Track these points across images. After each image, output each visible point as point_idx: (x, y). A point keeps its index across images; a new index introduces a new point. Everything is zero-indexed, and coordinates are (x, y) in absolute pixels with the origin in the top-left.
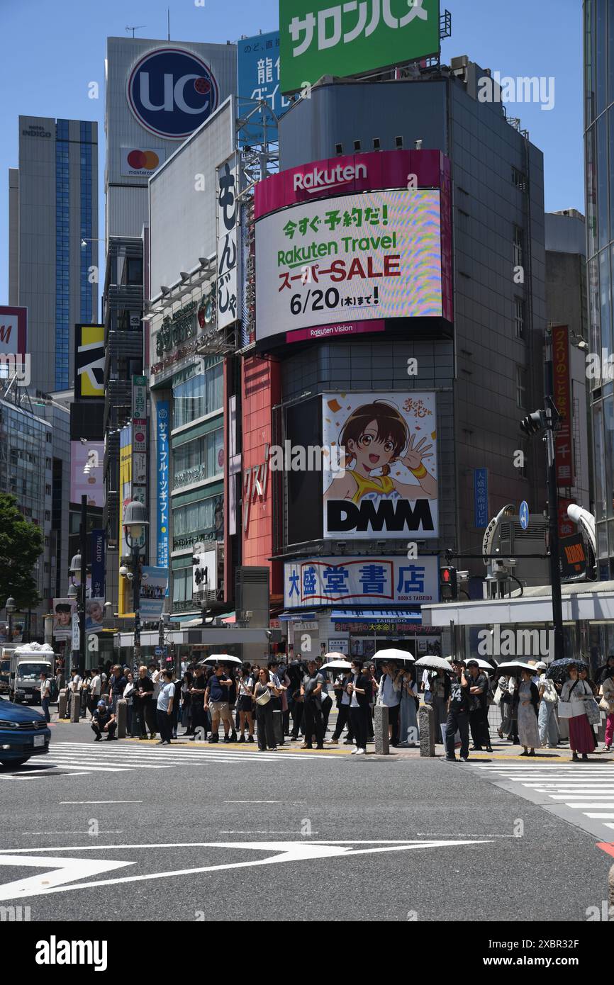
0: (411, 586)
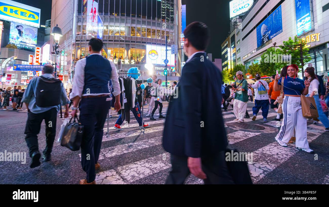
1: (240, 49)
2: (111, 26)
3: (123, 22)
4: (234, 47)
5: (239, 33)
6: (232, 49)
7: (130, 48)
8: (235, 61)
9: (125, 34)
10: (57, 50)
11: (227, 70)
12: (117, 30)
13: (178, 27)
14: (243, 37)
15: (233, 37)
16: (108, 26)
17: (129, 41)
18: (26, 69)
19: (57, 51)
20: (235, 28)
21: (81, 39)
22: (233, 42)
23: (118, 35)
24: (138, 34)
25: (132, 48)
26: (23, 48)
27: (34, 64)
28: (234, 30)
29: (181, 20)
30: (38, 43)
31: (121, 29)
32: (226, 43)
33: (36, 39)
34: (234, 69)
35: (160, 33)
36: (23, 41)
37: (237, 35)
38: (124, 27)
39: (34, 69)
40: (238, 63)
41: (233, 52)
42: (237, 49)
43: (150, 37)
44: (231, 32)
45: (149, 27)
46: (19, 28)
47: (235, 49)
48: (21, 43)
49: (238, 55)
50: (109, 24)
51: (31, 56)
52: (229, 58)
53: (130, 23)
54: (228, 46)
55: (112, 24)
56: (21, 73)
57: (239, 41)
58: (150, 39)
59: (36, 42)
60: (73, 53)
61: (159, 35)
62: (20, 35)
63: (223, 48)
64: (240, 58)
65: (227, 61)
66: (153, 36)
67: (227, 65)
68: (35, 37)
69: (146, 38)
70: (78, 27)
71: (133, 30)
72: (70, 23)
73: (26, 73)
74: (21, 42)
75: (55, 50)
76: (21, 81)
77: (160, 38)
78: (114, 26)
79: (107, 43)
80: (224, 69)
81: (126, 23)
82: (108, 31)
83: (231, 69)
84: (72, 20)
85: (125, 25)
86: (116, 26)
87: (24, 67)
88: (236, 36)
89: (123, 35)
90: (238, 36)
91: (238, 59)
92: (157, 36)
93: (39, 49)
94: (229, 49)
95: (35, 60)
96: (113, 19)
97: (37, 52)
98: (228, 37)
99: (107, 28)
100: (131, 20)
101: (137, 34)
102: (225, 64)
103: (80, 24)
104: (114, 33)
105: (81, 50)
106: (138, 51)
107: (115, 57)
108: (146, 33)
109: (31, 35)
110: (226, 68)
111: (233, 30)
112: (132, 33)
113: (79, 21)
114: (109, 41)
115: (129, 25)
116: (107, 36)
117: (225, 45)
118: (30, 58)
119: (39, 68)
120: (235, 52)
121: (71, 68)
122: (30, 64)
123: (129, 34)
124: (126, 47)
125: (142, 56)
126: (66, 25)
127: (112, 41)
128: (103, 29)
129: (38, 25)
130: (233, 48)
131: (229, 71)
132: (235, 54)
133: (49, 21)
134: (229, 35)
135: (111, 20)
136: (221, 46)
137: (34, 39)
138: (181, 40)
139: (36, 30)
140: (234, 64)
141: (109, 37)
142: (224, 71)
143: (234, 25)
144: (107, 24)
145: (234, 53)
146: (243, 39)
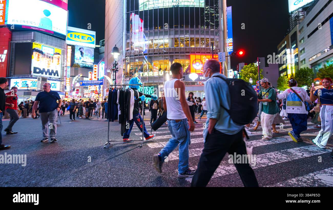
0: (53, 87)
1: (305, 48)
2: (156, 40)
3: (167, 34)
4: (296, 47)
5: (304, 29)
6: (292, 50)
7: (174, 59)
8: (297, 64)
9: (169, 46)
10: (117, 66)
11: (286, 76)
12: (161, 43)
13: (224, 31)
14: (309, 34)
15: (295, 34)
16: (153, 40)
17: (173, 53)
18: (88, 84)
19: (117, 68)
20: (297, 24)
21: (130, 54)
22: (295, 41)
23: (162, 47)
24: (182, 45)
25: (176, 59)
26: (85, 66)
27: (92, 79)
28: (295, 26)
29: (226, 24)
30: (94, 61)
31: (165, 42)
32: (284, 43)
33: (93, 58)
34: (296, 74)
35: (204, 41)
36: (84, 61)
37: (300, 31)
38: (168, 39)
39: (94, 84)
40: (302, 67)
41: (294, 53)
42: (300, 49)
43: (193, 46)
44: (291, 29)
45: (193, 36)
46: (81, 50)
47: (297, 49)
48: (83, 63)
49: (302, 57)
50: (154, 38)
51: (90, 73)
52: (289, 62)
53: (173, 34)
54: (287, 46)
55: (156, 37)
56: (83, 88)
57: (303, 38)
58: (194, 48)
59: (93, 61)
60: (124, 68)
61: (203, 44)
62: (82, 56)
63: (280, 49)
64: (304, 60)
65: (286, 65)
66: (197, 44)
67: (286, 70)
68: (92, 56)
69: (189, 48)
70: (127, 44)
71: (176, 41)
72: (120, 41)
73: (87, 88)
74: (83, 61)
75: (114, 67)
76: (84, 95)
77: (204, 46)
78: (159, 39)
79: (153, 56)
80: (282, 75)
81: (170, 35)
82: (152, 45)
83: (292, 74)
84: (122, 38)
85: (169, 37)
86: (160, 39)
87: (87, 83)
88: (298, 34)
89: (167, 47)
90: (301, 33)
91: (302, 62)
92: (201, 44)
93: (96, 66)
94: (288, 51)
95: (93, 76)
96: (158, 33)
97: (95, 69)
98: (287, 36)
99: (152, 42)
100: (174, 31)
101: (180, 44)
102: (283, 68)
103: (128, 41)
104: (159, 46)
105: (130, 65)
106: (182, 62)
107: (160, 69)
108: (189, 42)
109: (89, 55)
110: (285, 73)
111: (293, 27)
112: (175, 44)
113: (128, 39)
114: (154, 54)
115: (172, 36)
116: (152, 50)
117: (283, 46)
118: (90, 74)
119: (98, 83)
120: (297, 53)
121: (122, 81)
122: (90, 79)
123: (172, 46)
124: (170, 58)
125: (186, 66)
126: (117, 43)
127: (157, 54)
128: (148, 43)
129: (94, 46)
130: (294, 48)
131: (289, 77)
132: (297, 56)
133: (102, 41)
134: (288, 33)
135: (156, 34)
136: (278, 48)
137: (92, 58)
138: (227, 46)
139: (93, 50)
140: (295, 68)
141: (154, 50)
142: (282, 77)
143: (295, 20)
144: (151, 38)
145: (295, 55)
146: (309, 36)
